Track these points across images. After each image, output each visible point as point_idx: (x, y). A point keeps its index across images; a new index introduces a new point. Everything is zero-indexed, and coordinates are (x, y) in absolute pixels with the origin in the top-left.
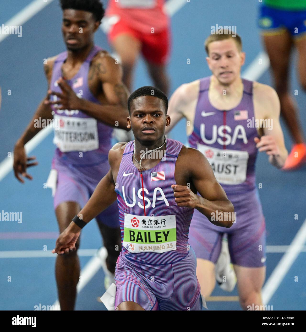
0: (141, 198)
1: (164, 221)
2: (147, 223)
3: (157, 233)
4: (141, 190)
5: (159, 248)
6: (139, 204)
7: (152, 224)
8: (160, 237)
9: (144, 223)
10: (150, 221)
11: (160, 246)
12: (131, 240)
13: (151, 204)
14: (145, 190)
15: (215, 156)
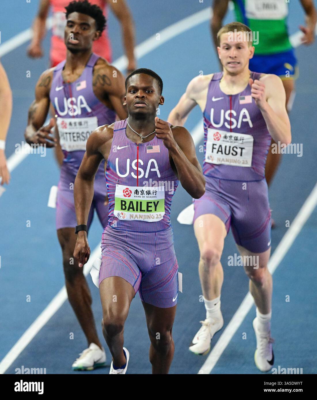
0: (135, 168)
1: (156, 192)
2: (140, 193)
3: (148, 203)
4: (136, 161)
5: (149, 217)
6: (133, 174)
7: (144, 194)
8: (151, 207)
9: (136, 193)
10: (142, 191)
11: (150, 215)
12: (122, 209)
13: (145, 175)
14: (140, 161)
15: (222, 139)
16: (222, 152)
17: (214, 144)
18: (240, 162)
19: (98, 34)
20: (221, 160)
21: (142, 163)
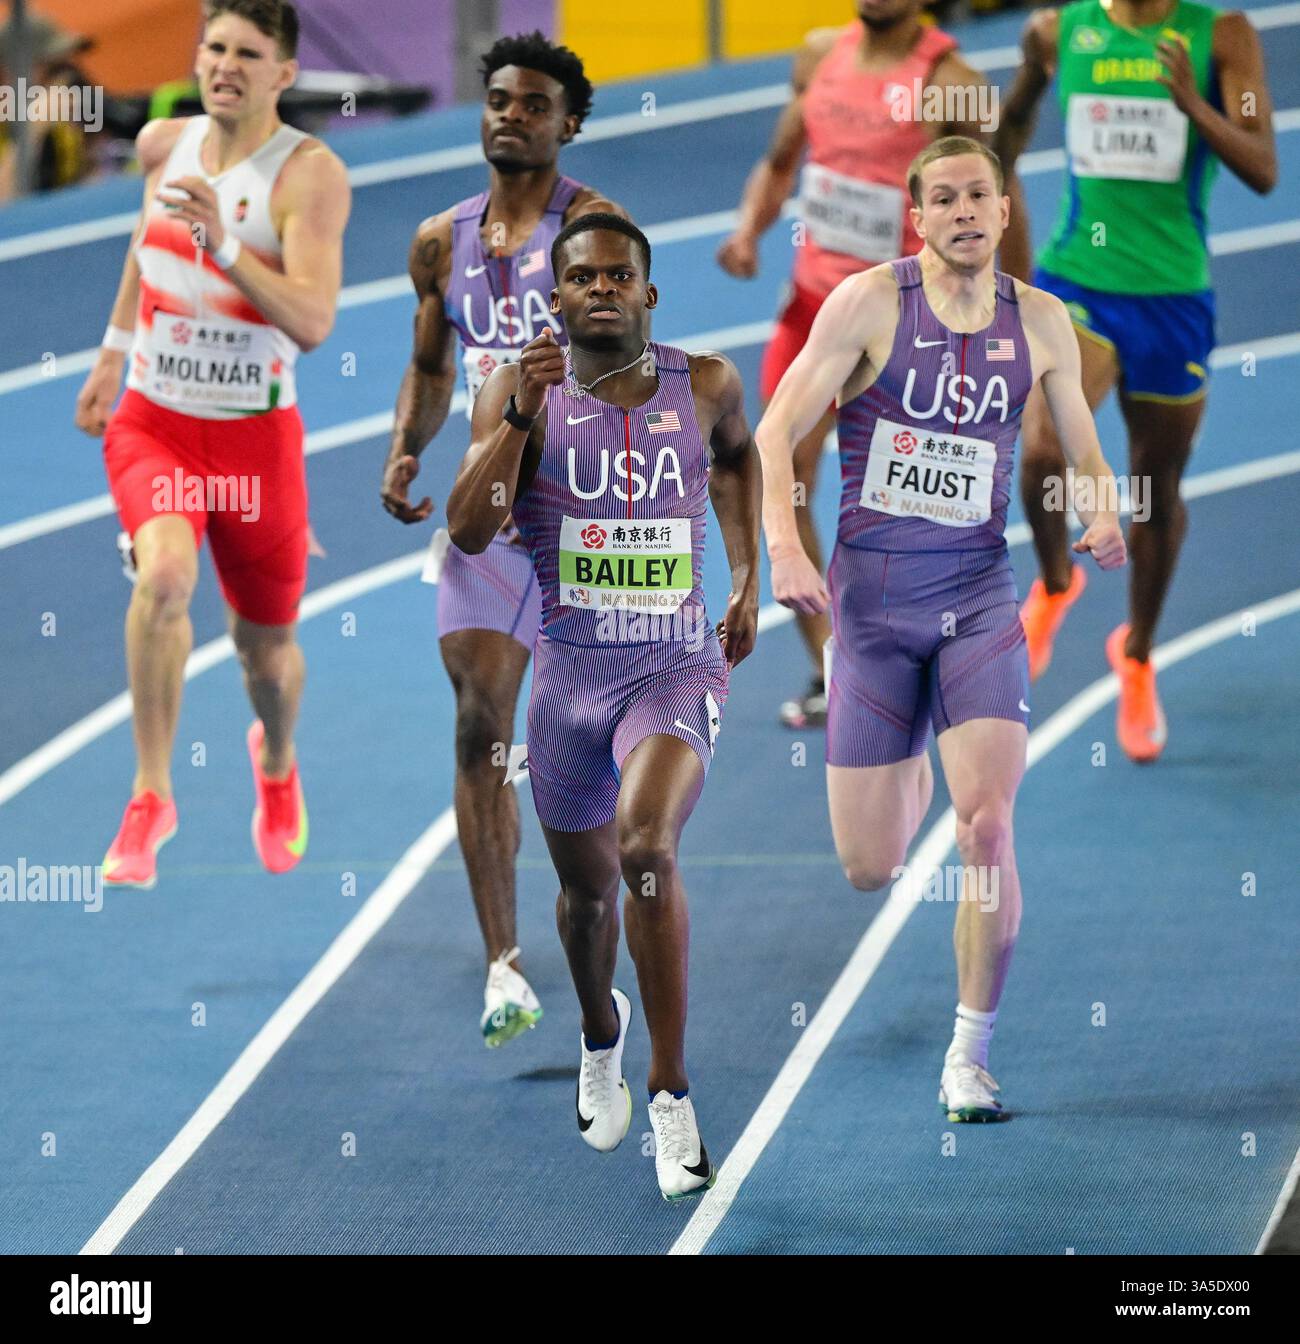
0: (623, 474)
1: (668, 532)
2: (628, 536)
3: (650, 563)
4: (623, 455)
6: (616, 489)
7: (639, 539)
8: (658, 572)
9: (619, 537)
10: (635, 532)
11: (655, 595)
12: (579, 579)
13: (648, 492)
14: (634, 454)
15: (919, 449)
16: (916, 484)
17: (893, 464)
18: (962, 515)
19: (572, 123)
20: (913, 505)
21: (642, 461)
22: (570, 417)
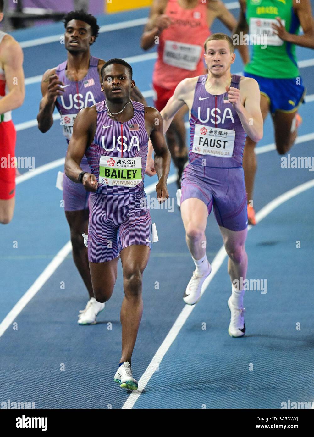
0: (120, 143)
1: (135, 162)
2: (122, 163)
3: (128, 171)
4: (120, 137)
5: (128, 183)
6: (118, 148)
7: (125, 164)
8: (130, 174)
9: (119, 163)
10: (124, 162)
11: (130, 181)
12: (106, 175)
13: (128, 149)
14: (124, 137)
15: (208, 133)
16: (207, 144)
17: (200, 138)
18: (223, 153)
19: (93, 38)
20: (207, 151)
21: (126, 139)
22: (104, 126)
